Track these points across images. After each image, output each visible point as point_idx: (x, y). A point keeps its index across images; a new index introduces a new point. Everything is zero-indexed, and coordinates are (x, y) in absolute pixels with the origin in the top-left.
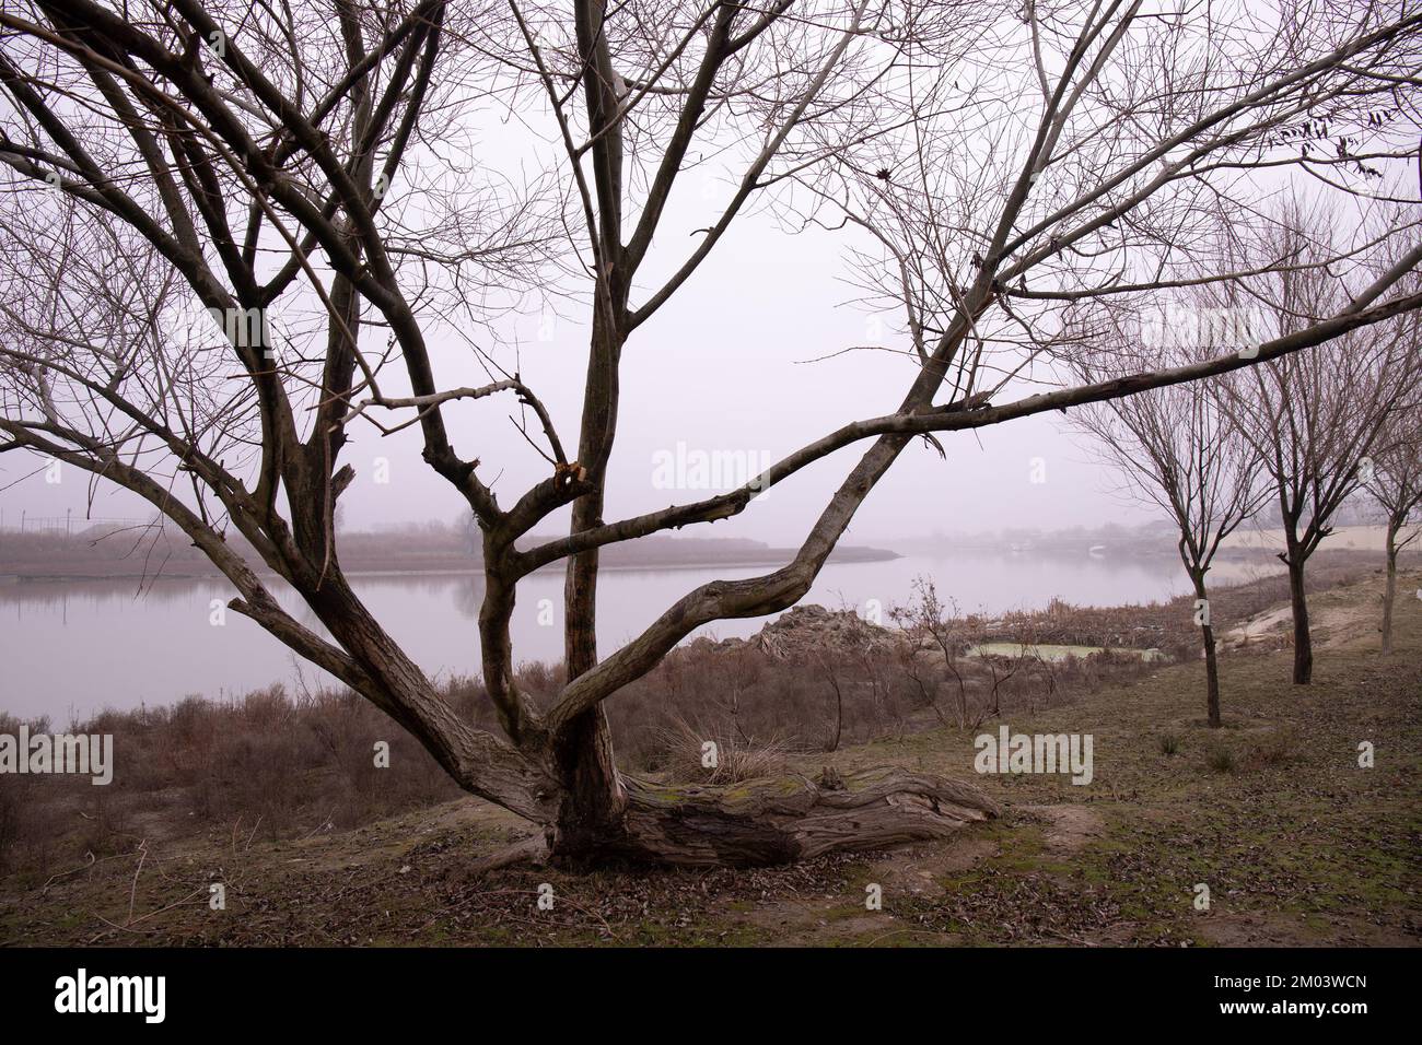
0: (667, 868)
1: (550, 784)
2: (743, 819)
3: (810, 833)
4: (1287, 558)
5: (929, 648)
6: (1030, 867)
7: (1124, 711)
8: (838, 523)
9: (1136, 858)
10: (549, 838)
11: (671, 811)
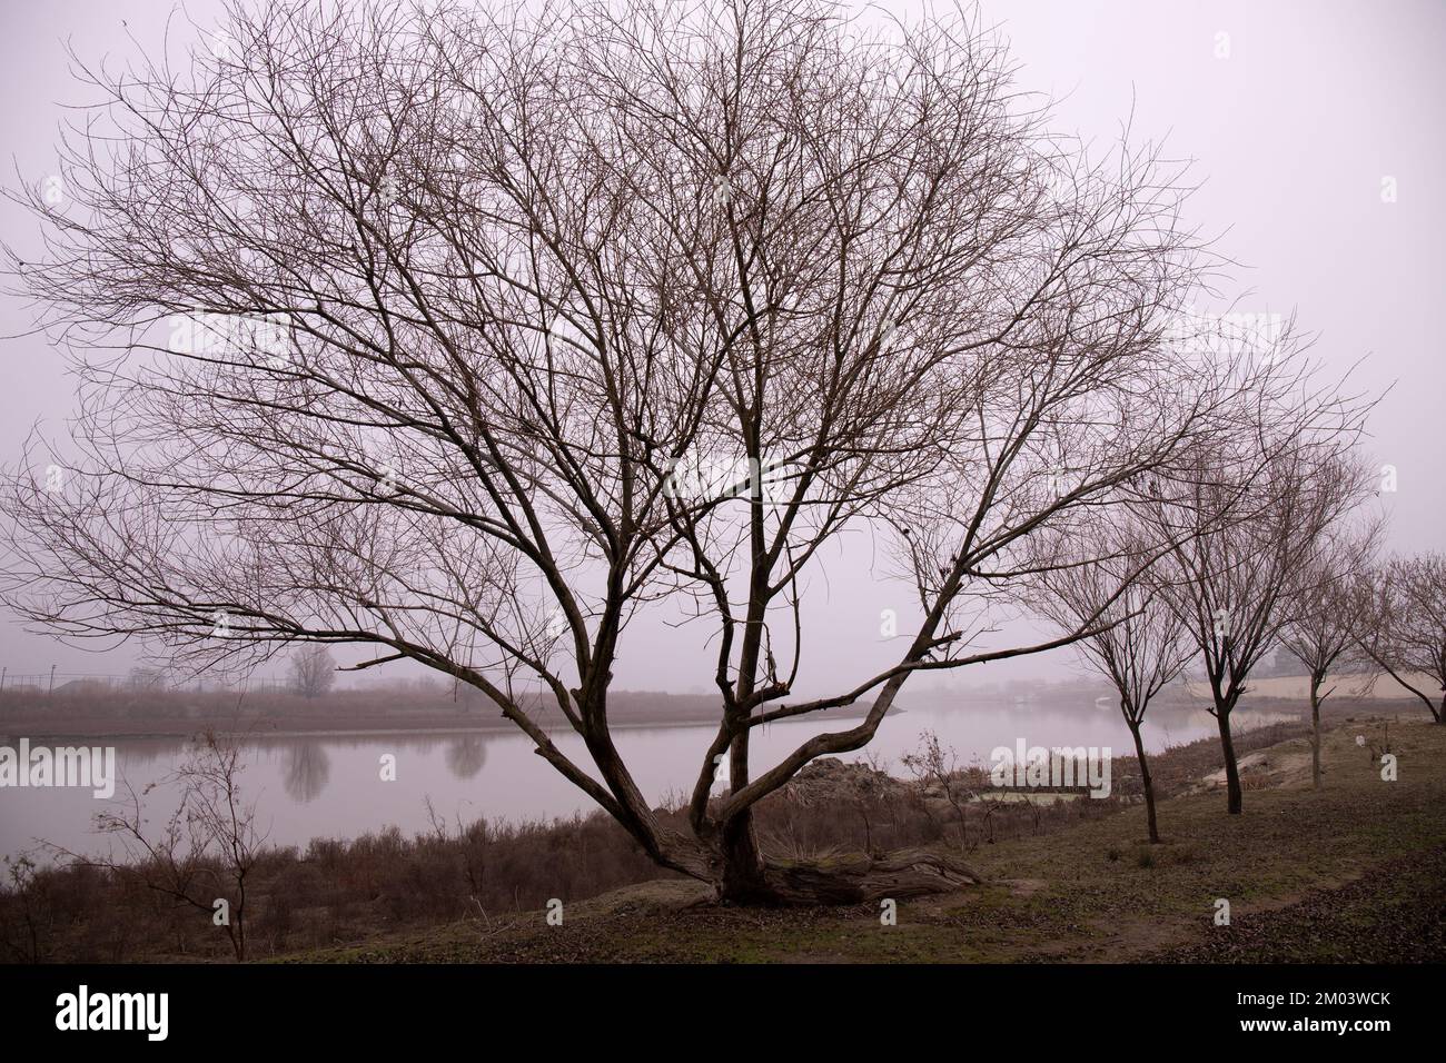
0: (789, 905)
1: (717, 857)
2: (830, 877)
3: (869, 885)
4: (1216, 711)
5: (935, 795)
6: (1000, 905)
7: (1090, 836)
8: (886, 703)
9: (1063, 899)
10: (718, 888)
11: (790, 870)
